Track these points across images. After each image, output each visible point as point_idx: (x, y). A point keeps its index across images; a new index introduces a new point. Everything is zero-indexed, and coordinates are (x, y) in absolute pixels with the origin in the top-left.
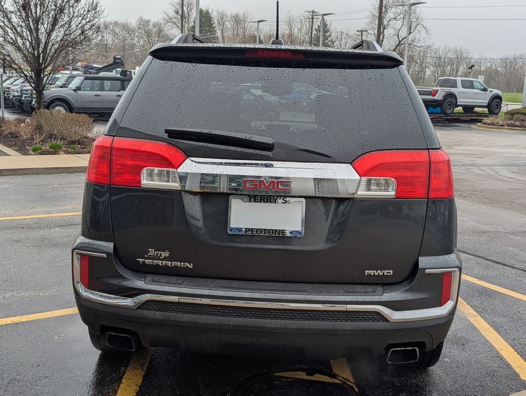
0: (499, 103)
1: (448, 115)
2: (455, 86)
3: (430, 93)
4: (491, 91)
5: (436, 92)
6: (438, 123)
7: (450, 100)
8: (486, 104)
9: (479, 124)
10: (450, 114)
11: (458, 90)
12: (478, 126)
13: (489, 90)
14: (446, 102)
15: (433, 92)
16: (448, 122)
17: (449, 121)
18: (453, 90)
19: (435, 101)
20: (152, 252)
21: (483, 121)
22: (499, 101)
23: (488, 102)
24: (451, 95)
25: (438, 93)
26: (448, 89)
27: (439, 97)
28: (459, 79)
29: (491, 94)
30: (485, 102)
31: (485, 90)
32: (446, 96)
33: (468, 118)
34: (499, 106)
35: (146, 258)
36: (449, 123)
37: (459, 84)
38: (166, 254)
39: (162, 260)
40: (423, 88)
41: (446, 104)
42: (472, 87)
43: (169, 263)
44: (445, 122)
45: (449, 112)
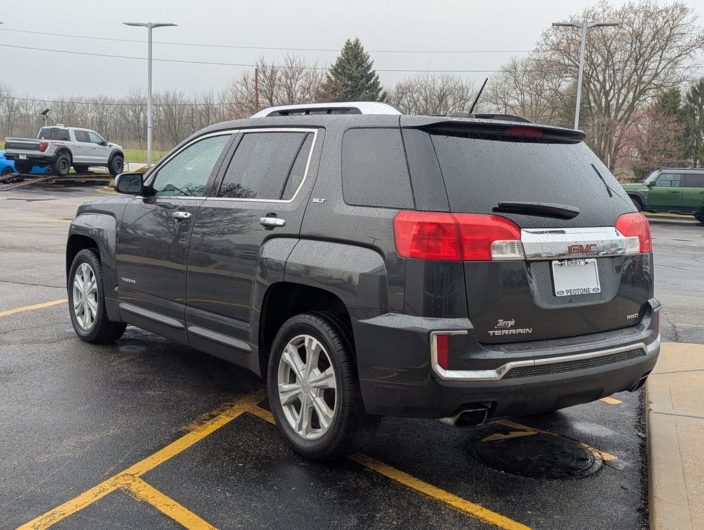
0: (120, 160)
1: (61, 176)
2: (67, 138)
3: (37, 147)
4: (110, 146)
5: (45, 146)
6: (48, 187)
7: (64, 156)
8: (107, 162)
9: (105, 187)
10: (65, 175)
11: (72, 144)
12: (105, 190)
13: (109, 144)
14: (59, 159)
15: (42, 146)
16: (63, 186)
17: (64, 184)
18: (66, 143)
19: (45, 158)
20: (501, 322)
21: (110, 184)
22: (120, 158)
23: (107, 159)
24: (64, 150)
25: (48, 148)
26: (59, 142)
27: (50, 152)
28: (71, 130)
29: (111, 150)
30: (105, 159)
31: (103, 144)
32: (58, 152)
33: (84, 180)
34: (121, 165)
35: (496, 330)
36: (65, 187)
37: (72, 136)
38: (512, 323)
39: (509, 329)
40: (26, 140)
41: (59, 163)
42: (88, 140)
43: (514, 331)
44: (60, 186)
45: (64, 172)
